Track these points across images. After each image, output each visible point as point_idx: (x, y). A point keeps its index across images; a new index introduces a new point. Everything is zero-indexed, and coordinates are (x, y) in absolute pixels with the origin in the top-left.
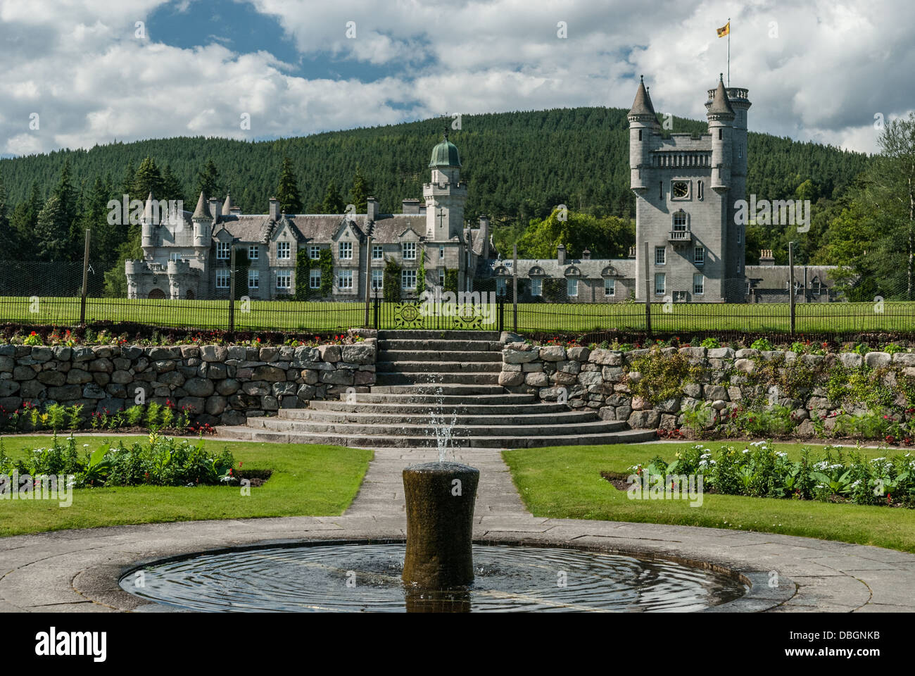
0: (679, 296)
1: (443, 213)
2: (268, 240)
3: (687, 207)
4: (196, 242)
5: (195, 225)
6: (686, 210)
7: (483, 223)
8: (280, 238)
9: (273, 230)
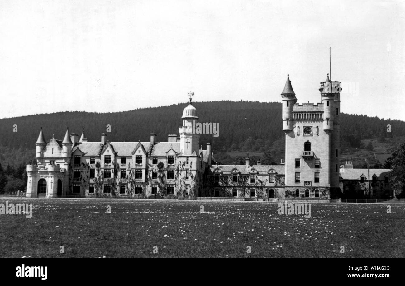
0: (307, 184)
1: (189, 141)
2: (100, 154)
3: (310, 139)
4: (64, 155)
5: (64, 147)
6: (310, 141)
7: (208, 147)
8: (106, 153)
9: (102, 149)
